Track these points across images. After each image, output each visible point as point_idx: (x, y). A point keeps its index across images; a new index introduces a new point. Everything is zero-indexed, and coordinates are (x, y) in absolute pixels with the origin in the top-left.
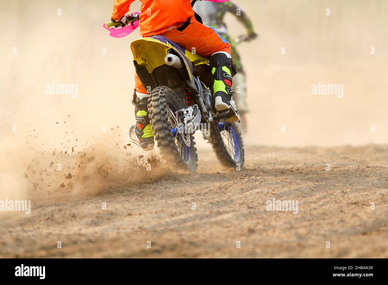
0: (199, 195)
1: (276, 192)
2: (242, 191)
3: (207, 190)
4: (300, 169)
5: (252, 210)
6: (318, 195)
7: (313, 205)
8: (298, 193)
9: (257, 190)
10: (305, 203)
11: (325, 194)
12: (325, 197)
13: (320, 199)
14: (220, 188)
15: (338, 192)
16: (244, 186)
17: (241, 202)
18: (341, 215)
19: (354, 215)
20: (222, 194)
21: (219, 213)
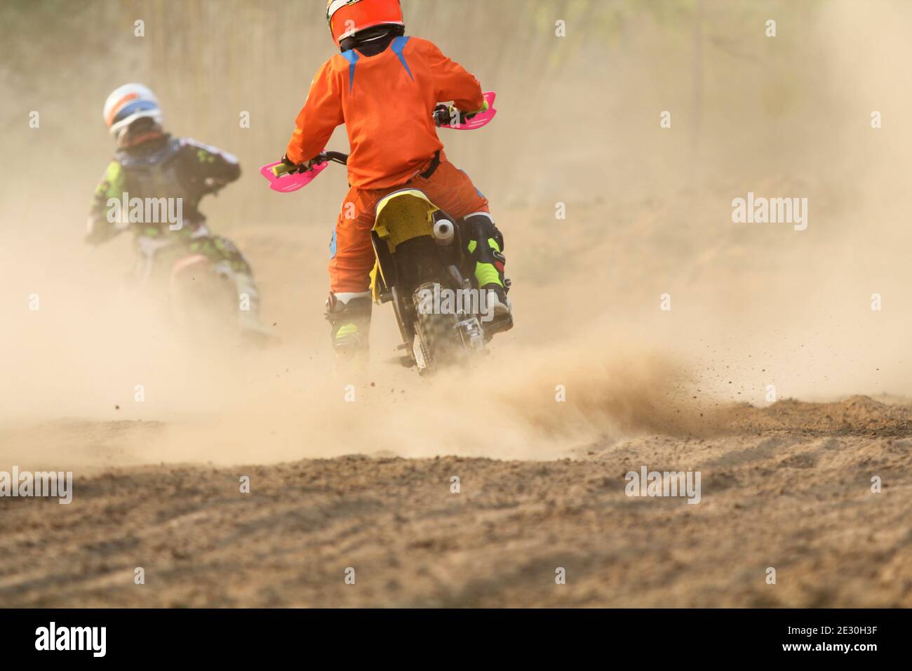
0: (58, 527)
1: (241, 520)
2: (162, 517)
3: (77, 517)
4: (301, 467)
5: (183, 563)
6: (338, 526)
7: (328, 550)
8: (292, 521)
9: (196, 516)
10: (309, 545)
11: (356, 522)
12: (355, 531)
13: (344, 535)
14: (109, 511)
15: (386, 519)
16: (166, 507)
17: (157, 542)
18: (391, 573)
19: (422, 572)
20: (114, 526)
21: (104, 570)
